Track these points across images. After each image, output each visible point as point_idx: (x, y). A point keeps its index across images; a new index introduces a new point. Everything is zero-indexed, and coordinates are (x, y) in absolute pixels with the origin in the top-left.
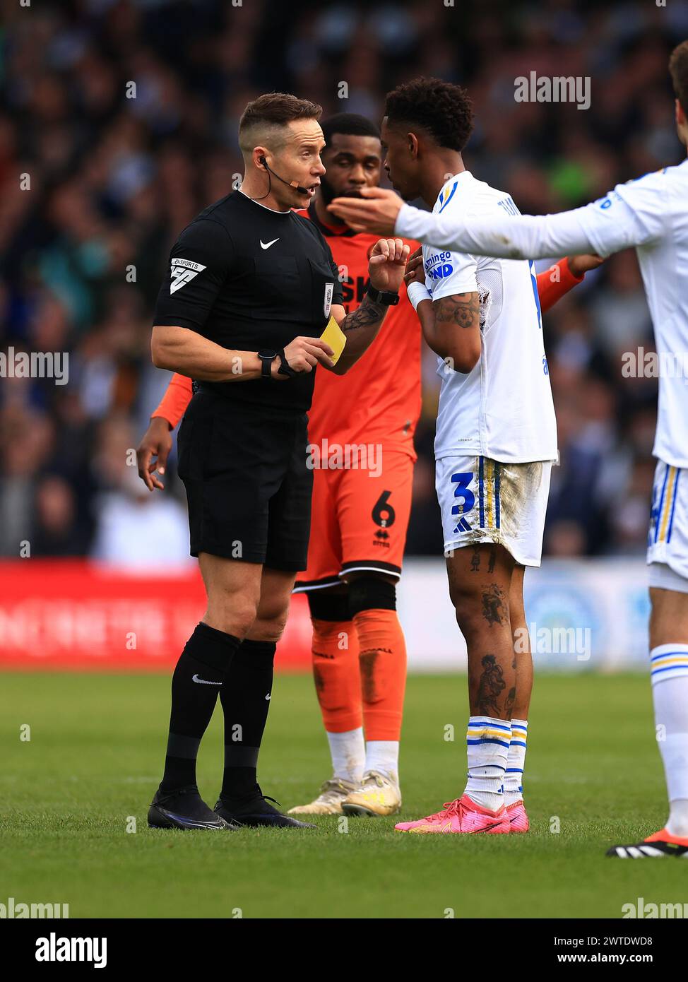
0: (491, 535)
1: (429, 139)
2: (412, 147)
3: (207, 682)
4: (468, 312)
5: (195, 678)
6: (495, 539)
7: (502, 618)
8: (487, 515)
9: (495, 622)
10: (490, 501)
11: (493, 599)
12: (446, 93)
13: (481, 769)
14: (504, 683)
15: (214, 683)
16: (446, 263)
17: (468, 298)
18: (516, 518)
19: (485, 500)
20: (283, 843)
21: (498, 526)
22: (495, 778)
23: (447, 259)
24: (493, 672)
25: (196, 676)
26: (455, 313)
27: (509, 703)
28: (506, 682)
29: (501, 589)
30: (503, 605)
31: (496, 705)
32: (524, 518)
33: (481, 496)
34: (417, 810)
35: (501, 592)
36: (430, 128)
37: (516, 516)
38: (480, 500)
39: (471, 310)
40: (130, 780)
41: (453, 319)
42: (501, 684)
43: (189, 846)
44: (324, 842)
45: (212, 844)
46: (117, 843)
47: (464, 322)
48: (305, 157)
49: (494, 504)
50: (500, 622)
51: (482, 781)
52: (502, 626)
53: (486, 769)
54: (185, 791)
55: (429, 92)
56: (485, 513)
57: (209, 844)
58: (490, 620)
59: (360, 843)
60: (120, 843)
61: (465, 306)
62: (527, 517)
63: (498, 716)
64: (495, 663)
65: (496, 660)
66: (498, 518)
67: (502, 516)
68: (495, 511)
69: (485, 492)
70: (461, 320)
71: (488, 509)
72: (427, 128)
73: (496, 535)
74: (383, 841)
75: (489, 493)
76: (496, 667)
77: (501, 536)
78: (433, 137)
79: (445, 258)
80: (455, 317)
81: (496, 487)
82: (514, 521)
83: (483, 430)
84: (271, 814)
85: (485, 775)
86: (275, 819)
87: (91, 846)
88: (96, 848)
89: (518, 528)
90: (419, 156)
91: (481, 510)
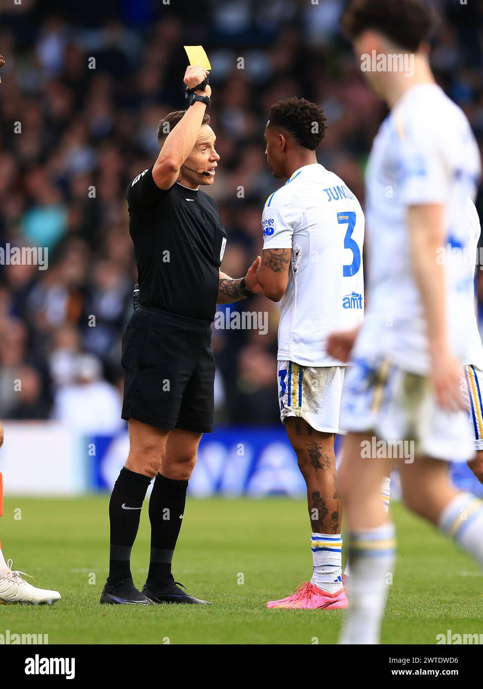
0: (294, 411)
1: (292, 140)
2: (281, 144)
3: (132, 509)
4: (279, 261)
5: (123, 506)
6: (297, 414)
7: (324, 465)
8: (292, 398)
9: (318, 469)
10: (295, 388)
11: (315, 453)
12: (308, 111)
13: (320, 568)
14: (327, 510)
15: (136, 509)
16: (271, 226)
17: (280, 253)
18: (316, 400)
19: (292, 387)
20: (179, 613)
21: (300, 405)
22: (330, 573)
23: (272, 224)
24: (319, 503)
25: (124, 505)
26: (270, 261)
27: (333, 522)
28: (328, 509)
29: (320, 446)
30: (323, 456)
31: (323, 526)
32: (322, 400)
33: (290, 385)
34: (269, 592)
35: (320, 448)
36: (294, 132)
37: (316, 399)
38: (289, 388)
39: (281, 260)
40: (77, 570)
41: (269, 264)
42: (324, 511)
43: (116, 615)
44: (207, 613)
45: (131, 614)
46: (67, 613)
47: (275, 268)
48: (203, 151)
49: (298, 390)
50: (322, 468)
51: (322, 575)
52: (324, 471)
53: (323, 568)
54: (123, 582)
55: (297, 108)
56: (292, 396)
57: (129, 614)
58: (316, 468)
59: (231, 614)
60: (69, 613)
61: (278, 258)
62: (324, 399)
63: (326, 532)
64: (319, 496)
65: (321, 495)
66: (300, 400)
67: (303, 399)
68: (298, 395)
69: (292, 382)
70: (273, 266)
71: (294, 394)
72: (292, 132)
73: (298, 411)
74: (246, 613)
75: (294, 383)
76: (321, 499)
77: (302, 412)
78: (295, 139)
79: (271, 223)
80: (270, 264)
81: (300, 379)
82: (315, 402)
83: (291, 343)
84: (180, 595)
85: (323, 572)
86: (182, 599)
87: (50, 614)
88: (53, 616)
89: (318, 407)
90: (285, 150)
91: (289, 394)
